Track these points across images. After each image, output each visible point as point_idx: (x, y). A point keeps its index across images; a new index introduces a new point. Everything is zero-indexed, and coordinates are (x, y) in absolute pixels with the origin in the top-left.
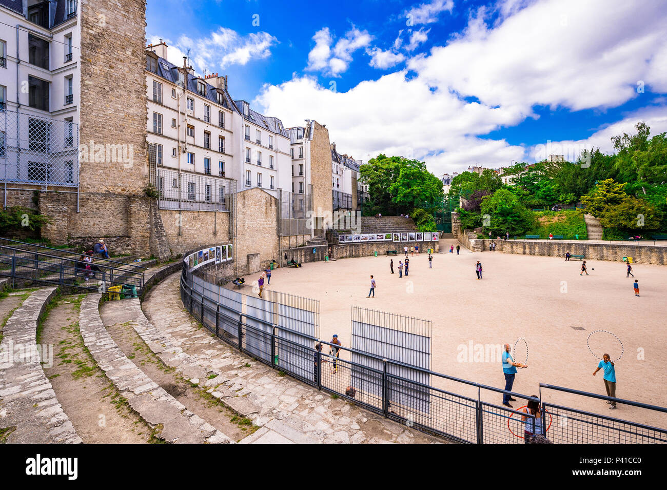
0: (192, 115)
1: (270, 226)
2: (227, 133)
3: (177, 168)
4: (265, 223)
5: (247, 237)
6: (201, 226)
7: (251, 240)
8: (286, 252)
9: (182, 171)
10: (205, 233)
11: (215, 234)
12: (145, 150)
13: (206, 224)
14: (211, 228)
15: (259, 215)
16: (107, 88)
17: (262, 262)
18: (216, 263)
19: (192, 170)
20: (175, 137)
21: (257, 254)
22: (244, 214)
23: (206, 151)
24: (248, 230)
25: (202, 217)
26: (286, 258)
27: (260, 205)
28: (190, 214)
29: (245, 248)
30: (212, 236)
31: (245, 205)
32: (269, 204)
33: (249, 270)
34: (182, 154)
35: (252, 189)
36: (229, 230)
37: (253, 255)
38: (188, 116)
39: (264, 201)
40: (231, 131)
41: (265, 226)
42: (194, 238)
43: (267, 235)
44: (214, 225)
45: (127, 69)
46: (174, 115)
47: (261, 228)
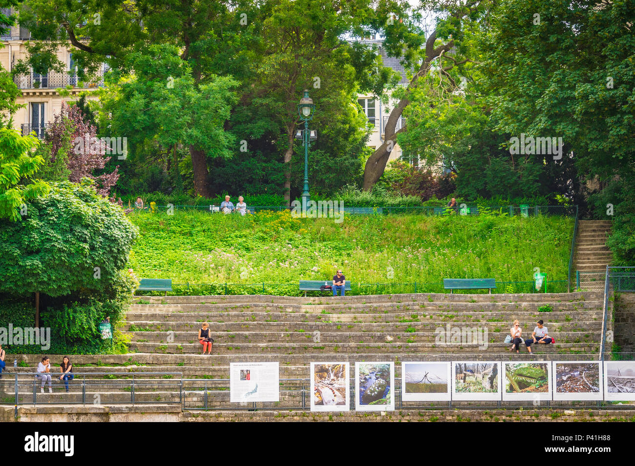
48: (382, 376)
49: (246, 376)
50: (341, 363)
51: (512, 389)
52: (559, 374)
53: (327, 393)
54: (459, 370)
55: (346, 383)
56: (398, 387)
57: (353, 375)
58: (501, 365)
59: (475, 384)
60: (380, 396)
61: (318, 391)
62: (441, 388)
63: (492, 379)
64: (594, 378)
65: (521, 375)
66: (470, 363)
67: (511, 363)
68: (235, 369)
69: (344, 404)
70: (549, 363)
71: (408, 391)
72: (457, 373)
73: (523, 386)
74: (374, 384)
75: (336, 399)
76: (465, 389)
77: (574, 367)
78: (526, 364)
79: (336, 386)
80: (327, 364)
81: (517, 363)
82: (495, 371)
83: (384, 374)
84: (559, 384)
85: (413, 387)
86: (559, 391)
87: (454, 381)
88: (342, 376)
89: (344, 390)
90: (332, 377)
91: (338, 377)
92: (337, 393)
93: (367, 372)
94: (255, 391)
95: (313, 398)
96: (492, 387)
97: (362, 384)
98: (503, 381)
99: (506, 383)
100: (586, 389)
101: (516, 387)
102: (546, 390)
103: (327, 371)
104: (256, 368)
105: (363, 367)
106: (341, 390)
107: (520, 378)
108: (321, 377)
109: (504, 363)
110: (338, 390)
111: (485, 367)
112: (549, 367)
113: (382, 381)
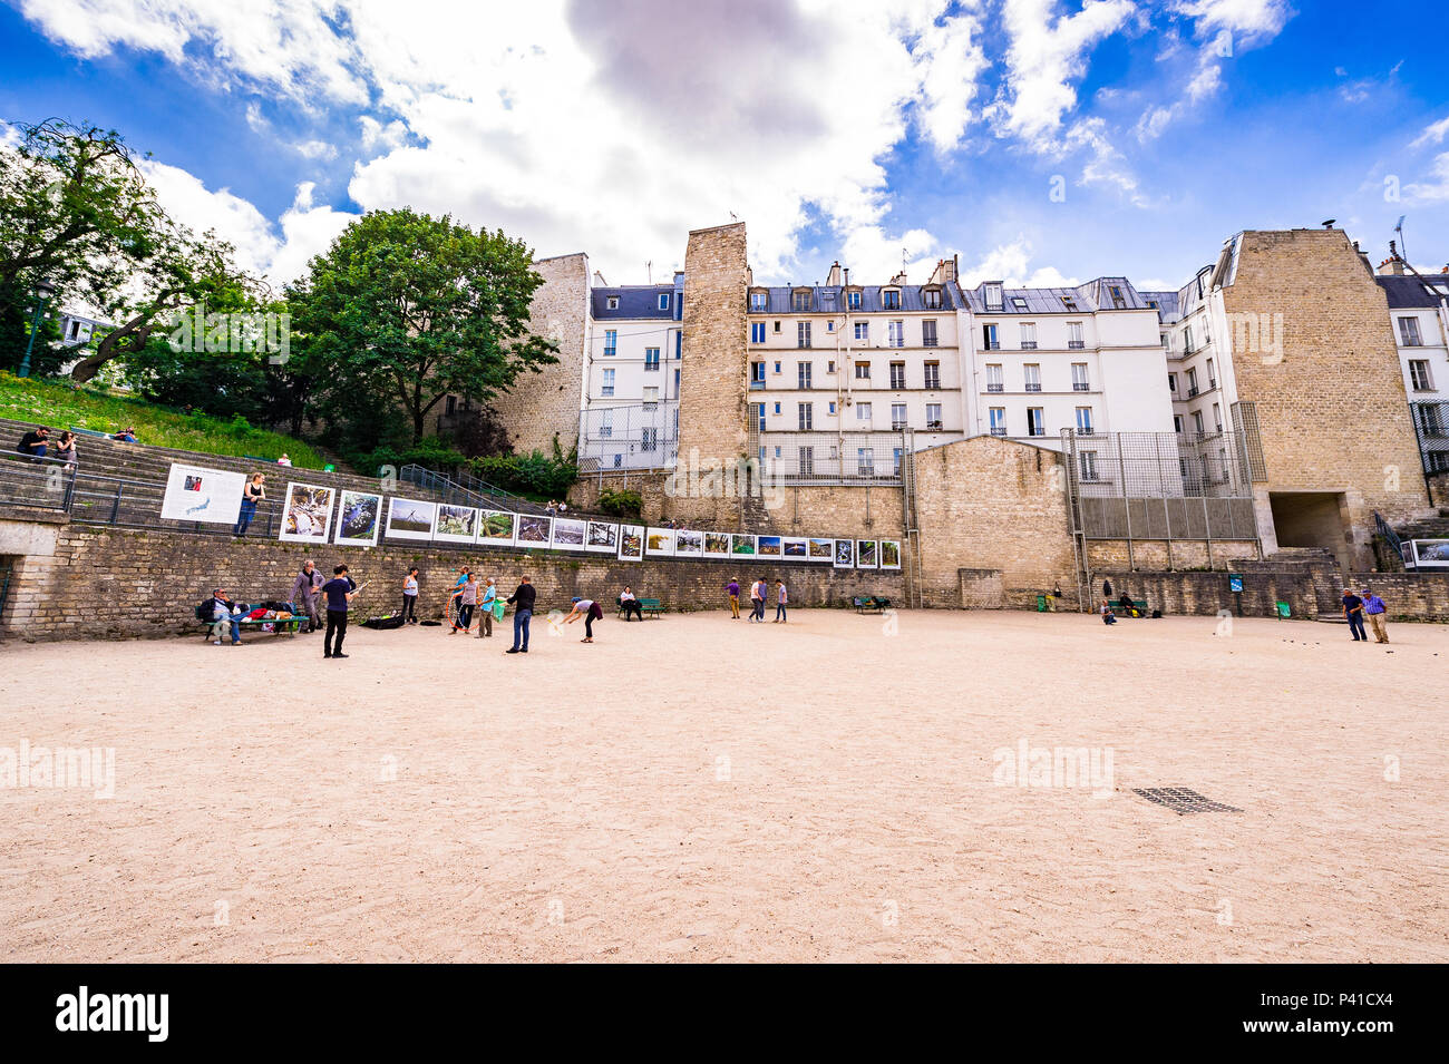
0: (866, 346)
1: (1042, 514)
2: (944, 351)
3: (836, 429)
4: (1018, 506)
5: (957, 534)
6: (837, 510)
7: (968, 540)
8: (1109, 579)
9: (846, 432)
10: (847, 522)
11: (869, 523)
12: (742, 414)
13: (851, 507)
14: (859, 514)
15: (996, 490)
16: (704, 356)
17: (1012, 591)
18: (835, 566)
19: (868, 428)
20: (833, 386)
21: (990, 572)
22: (946, 489)
23: (895, 394)
24: (958, 521)
25: (838, 495)
26: (1107, 591)
27: (997, 470)
28: (814, 491)
29: (951, 555)
30: (861, 526)
31: (948, 472)
32: (1032, 465)
33: (961, 599)
34: (845, 408)
35: (968, 440)
36: (903, 517)
37: (977, 572)
38: (852, 349)
39: (1012, 460)
40: (954, 345)
41: (1020, 514)
42: (823, 528)
43: (1029, 533)
44: (864, 509)
45: (723, 326)
46: (831, 356)
47: (1006, 518)
48: (369, 509)
49: (193, 484)
50: (326, 489)
51: (485, 534)
52: (522, 525)
53: (303, 521)
54: (443, 512)
55: (327, 511)
56: (383, 521)
57: (337, 501)
58: (479, 512)
59: (455, 526)
60: (363, 530)
61: (293, 517)
62: (425, 527)
63: (470, 523)
64: (546, 530)
65: (494, 522)
66: (453, 507)
67: (487, 511)
68: (179, 472)
69: (322, 534)
70: (515, 514)
71: (392, 527)
72: (441, 515)
73: (494, 532)
74: (360, 515)
75: (314, 529)
76: (446, 531)
77: (533, 520)
78: (498, 513)
79: (317, 513)
80: (309, 487)
81: (492, 512)
82: (473, 516)
83: (371, 506)
84: (521, 533)
85: (399, 524)
86: (520, 538)
87: (437, 521)
88: (325, 503)
89: (325, 519)
90: (313, 502)
91: (320, 504)
92: (316, 521)
93: (354, 502)
94: (204, 507)
95: (285, 524)
96: (469, 531)
97: (346, 515)
98: (479, 527)
99: (481, 527)
100: (540, 539)
101: (488, 532)
102: (511, 537)
103: (308, 495)
104: (211, 477)
105: (350, 496)
106: (322, 519)
107: (493, 525)
108: (299, 501)
109: (482, 510)
110: (318, 518)
111: (465, 512)
112: (515, 518)
113: (368, 514)
